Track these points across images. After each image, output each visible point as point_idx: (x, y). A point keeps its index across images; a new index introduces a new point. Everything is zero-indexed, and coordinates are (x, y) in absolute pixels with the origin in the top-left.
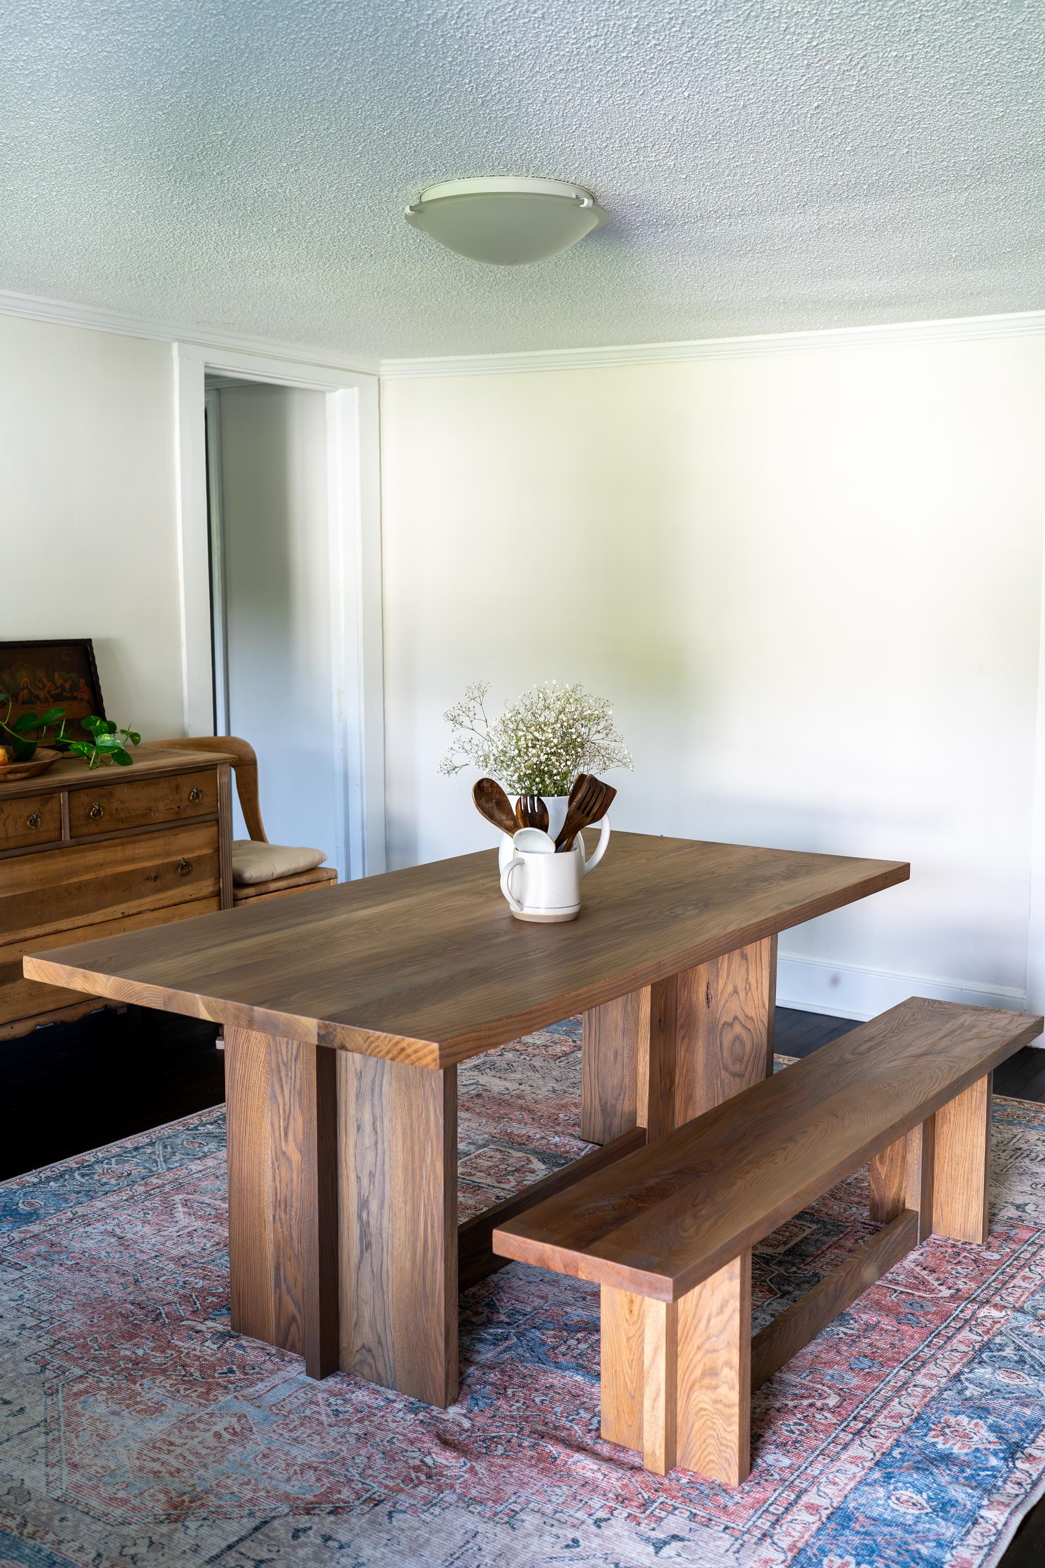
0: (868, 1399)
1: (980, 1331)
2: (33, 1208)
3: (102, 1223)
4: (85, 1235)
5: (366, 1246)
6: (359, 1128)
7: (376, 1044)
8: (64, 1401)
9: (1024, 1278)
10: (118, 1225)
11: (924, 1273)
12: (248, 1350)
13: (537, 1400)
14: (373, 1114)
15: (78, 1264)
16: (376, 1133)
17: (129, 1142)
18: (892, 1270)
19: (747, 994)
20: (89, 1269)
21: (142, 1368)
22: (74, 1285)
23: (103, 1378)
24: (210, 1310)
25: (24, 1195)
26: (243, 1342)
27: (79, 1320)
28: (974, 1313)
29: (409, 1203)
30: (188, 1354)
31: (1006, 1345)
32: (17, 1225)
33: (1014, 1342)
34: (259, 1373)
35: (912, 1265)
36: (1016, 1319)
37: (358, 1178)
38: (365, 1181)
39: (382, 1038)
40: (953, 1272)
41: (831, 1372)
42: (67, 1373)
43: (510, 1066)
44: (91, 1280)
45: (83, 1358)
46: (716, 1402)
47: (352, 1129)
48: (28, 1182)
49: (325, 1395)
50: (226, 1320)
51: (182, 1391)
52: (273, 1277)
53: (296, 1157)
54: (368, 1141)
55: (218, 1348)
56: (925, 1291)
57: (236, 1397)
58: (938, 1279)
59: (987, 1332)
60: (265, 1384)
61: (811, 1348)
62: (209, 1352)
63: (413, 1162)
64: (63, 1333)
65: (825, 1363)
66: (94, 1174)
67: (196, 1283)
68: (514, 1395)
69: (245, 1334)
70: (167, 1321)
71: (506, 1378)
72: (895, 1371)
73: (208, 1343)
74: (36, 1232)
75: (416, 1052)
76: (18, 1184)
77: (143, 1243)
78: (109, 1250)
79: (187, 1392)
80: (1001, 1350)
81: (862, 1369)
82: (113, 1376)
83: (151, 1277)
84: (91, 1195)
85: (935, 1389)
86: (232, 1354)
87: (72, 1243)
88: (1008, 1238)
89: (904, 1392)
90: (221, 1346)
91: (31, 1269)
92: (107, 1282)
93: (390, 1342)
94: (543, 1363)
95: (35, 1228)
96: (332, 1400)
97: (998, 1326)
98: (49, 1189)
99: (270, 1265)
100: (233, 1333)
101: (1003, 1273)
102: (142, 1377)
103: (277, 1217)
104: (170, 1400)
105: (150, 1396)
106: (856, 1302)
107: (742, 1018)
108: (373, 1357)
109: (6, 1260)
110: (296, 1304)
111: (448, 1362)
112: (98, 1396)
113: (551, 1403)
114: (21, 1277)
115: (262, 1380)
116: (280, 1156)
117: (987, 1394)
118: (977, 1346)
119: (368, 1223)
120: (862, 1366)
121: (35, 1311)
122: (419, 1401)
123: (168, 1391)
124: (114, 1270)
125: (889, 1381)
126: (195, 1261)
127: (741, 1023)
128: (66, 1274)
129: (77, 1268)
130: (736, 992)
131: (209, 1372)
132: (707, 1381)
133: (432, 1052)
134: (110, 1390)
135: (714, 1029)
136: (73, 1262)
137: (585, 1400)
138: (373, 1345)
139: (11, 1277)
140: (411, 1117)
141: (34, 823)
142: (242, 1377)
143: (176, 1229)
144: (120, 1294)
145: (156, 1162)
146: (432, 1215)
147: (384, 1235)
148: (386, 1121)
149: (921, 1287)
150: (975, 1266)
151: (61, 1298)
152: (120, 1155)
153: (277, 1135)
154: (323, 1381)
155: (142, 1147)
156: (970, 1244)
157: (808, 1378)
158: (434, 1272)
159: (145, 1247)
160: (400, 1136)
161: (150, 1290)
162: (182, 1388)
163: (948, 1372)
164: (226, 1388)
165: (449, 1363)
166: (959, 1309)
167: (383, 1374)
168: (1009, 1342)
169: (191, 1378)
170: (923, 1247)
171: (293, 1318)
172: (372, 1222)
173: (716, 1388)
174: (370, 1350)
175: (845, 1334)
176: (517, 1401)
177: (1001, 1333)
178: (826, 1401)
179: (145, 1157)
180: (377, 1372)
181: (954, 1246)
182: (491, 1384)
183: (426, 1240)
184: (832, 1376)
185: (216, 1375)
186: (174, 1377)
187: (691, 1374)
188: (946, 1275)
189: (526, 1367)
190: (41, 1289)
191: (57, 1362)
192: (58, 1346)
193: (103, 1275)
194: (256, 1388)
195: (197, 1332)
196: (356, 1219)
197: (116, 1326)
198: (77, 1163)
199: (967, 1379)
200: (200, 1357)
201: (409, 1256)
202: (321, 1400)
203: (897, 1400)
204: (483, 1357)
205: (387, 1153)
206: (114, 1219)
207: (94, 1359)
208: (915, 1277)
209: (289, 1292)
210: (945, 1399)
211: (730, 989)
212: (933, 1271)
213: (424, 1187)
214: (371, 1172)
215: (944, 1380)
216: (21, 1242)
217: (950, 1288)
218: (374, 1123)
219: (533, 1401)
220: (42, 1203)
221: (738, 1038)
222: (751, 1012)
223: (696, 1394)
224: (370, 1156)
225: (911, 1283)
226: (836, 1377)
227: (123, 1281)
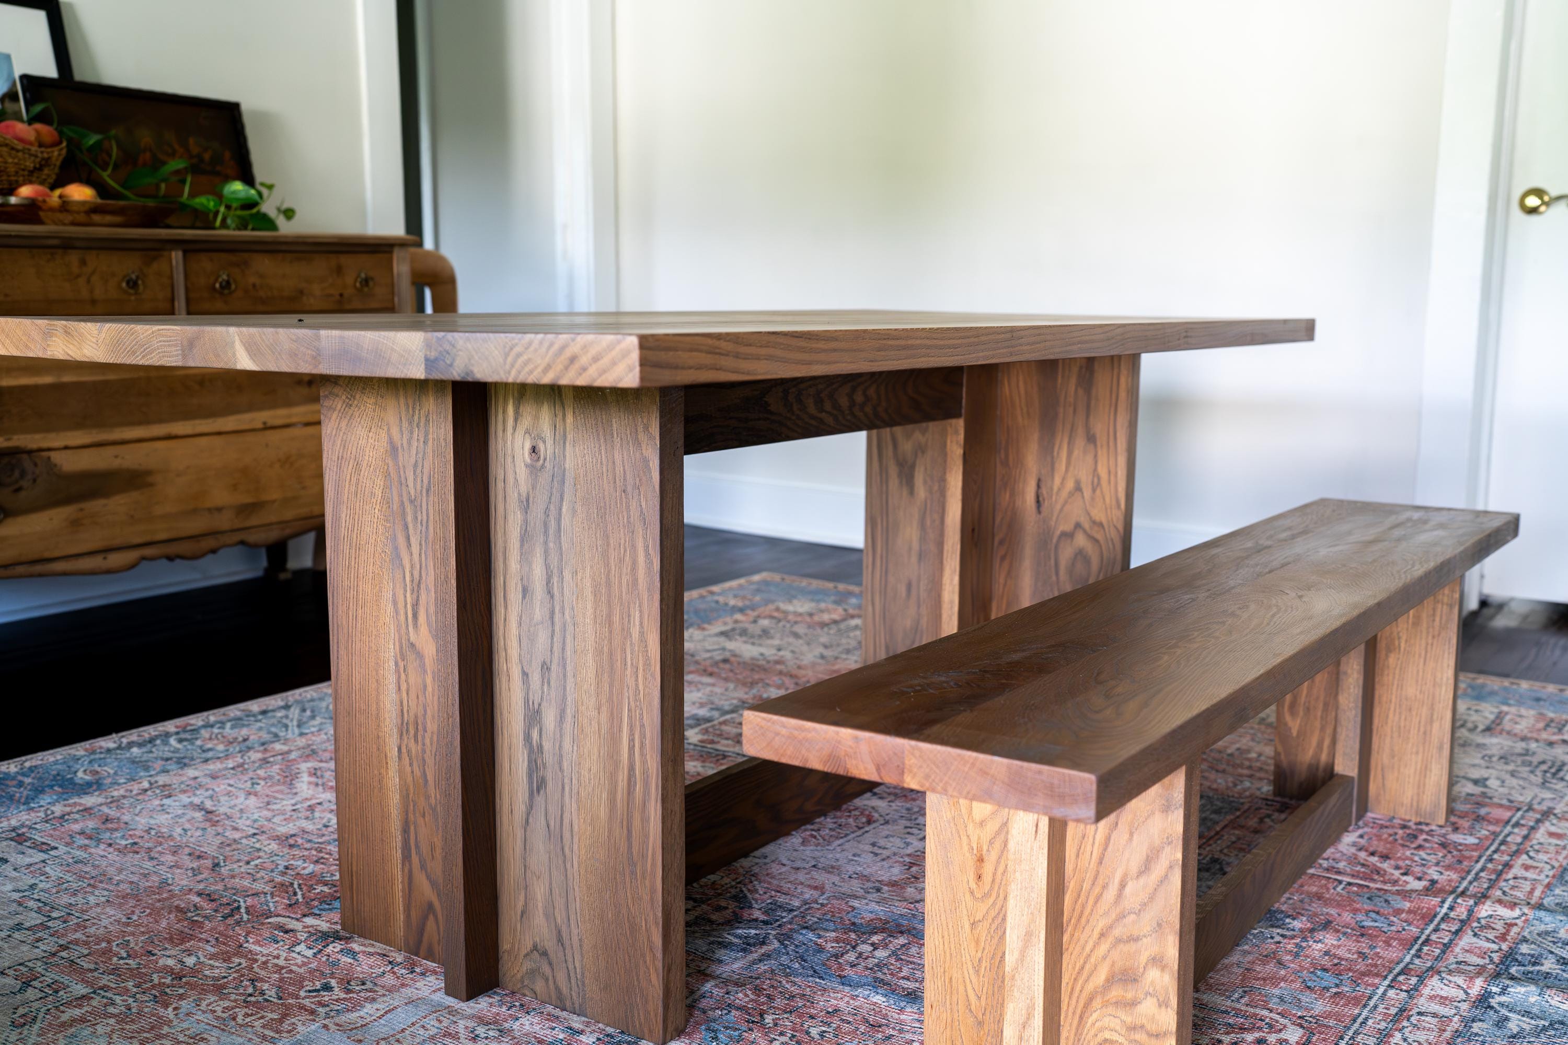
0: (1350, 1033)
1: (1491, 936)
2: (97, 777)
3: (189, 794)
4: (160, 808)
5: (538, 785)
6: (525, 591)
7: (525, 357)
8: (39, 1035)
9: (1527, 868)
10: (211, 797)
11: (1374, 859)
12: (361, 957)
13: (814, 1032)
14: (547, 566)
15: (135, 843)
16: (552, 597)
17: (254, 706)
18: (1325, 855)
19: (1094, 490)
20: (150, 850)
21: (186, 983)
22: (120, 871)
23: (118, 999)
24: (316, 903)
25: (90, 762)
26: (356, 947)
27: (109, 917)
28: (1470, 912)
29: (604, 709)
30: (265, 963)
31: (1541, 955)
32: (64, 797)
33: (1552, 953)
34: (371, 991)
35: (1353, 850)
36: (1540, 920)
37: (525, 674)
38: (535, 678)
39: (535, 345)
40: (1416, 858)
41: (1276, 991)
42: (61, 993)
43: (765, 633)
44: (148, 865)
45: (96, 969)
46: (1133, 1028)
47: (514, 595)
48: (101, 747)
49: (471, 1024)
50: (336, 917)
51: (240, 1019)
52: (399, 845)
53: (429, 648)
54: (539, 612)
55: (315, 955)
56: (1384, 882)
57: (325, 1027)
58: (1397, 868)
59: (1503, 937)
60: (376, 1006)
61: (1235, 958)
62: (300, 960)
63: (610, 641)
64: (78, 935)
65: (1264, 979)
66: (197, 739)
67: (304, 868)
68: (776, 1025)
69: (360, 936)
70: (245, 917)
71: (763, 999)
72: (1380, 991)
73: (301, 948)
74: (89, 804)
75: (596, 359)
76: (86, 750)
77: (240, 818)
78: (187, 826)
79: (248, 1020)
80: (1534, 964)
81: (1327, 989)
82: (134, 996)
83: (239, 861)
84: (183, 763)
85: (1456, 1019)
86: (335, 964)
87: (137, 818)
88: (1479, 819)
89: (1405, 1023)
90: (320, 951)
91: (62, 849)
92: (171, 867)
93: (575, 939)
94: (821, 978)
95: (89, 801)
96: (481, 1031)
97: (1515, 930)
98: (128, 755)
99: (395, 825)
100: (342, 933)
101: (1490, 860)
102: (181, 997)
103: (404, 750)
104: (216, 1032)
105: (185, 1025)
106: (1287, 895)
107: (1087, 526)
108: (550, 964)
109: (30, 839)
110: (433, 884)
111: (668, 969)
112: (99, 1027)
113: (836, 1036)
114: (44, 861)
115: (374, 1000)
116: (408, 649)
117: (1544, 1029)
118: (1496, 957)
119: (540, 747)
120: (1325, 984)
121: (45, 904)
122: (622, 1032)
123: (218, 1018)
124: (187, 851)
125: (1376, 1007)
126: (310, 841)
127: (1085, 531)
128: (113, 856)
129: (134, 848)
130: (1078, 488)
131: (291, 989)
132: (1116, 992)
133: (625, 354)
134: (122, 1019)
135: (1044, 542)
136: (130, 841)
137: (892, 1032)
138: (550, 944)
139: (28, 860)
140: (607, 565)
141: (132, 284)
142: (343, 995)
143: (293, 802)
144: (185, 883)
145: (286, 726)
146: (642, 726)
147: (565, 765)
148: (567, 575)
149: (1376, 877)
150: (1445, 851)
151: (94, 887)
152: (240, 719)
153: (402, 618)
154: (471, 1003)
155: (273, 711)
156: (1427, 824)
157: (1243, 1001)
158: (645, 820)
159: (241, 823)
160: (590, 597)
161: (233, 877)
162: (240, 1012)
163: (1467, 993)
164: (313, 1012)
165: (669, 971)
166: (1446, 905)
167: (565, 991)
168: (1545, 953)
169: (260, 999)
170: (1359, 828)
171: (430, 906)
172: (547, 746)
173: (1133, 1003)
174: (545, 954)
175: (1282, 936)
176: (781, 1034)
177: (1525, 940)
178: (1282, 1035)
179: (274, 721)
180: (557, 989)
181: (1404, 827)
182: (738, 1008)
183: (631, 768)
184: (1281, 999)
185: (302, 994)
186: (233, 997)
187: (1087, 981)
188: (1408, 862)
189: (795, 983)
190: (68, 877)
191: (50, 977)
192: (64, 954)
193: (169, 859)
194: (362, 1013)
195: (286, 932)
196: (521, 743)
197: (164, 924)
198: (177, 727)
199: (1501, 1004)
200: (283, 968)
201: (605, 795)
202: (461, 1030)
203: (1398, 1035)
204: (727, 968)
205: (570, 628)
206: (207, 790)
207: (115, 971)
208: (1363, 865)
209: (423, 867)
210: (1476, 1034)
211: (1070, 485)
212: (1385, 857)
213: (630, 681)
214: (544, 664)
215: (1464, 1006)
216: (62, 817)
217: (1420, 879)
218: (548, 582)
219: (808, 1033)
220: (112, 772)
221: (1080, 554)
222: (1098, 514)
223: (1095, 1016)
224: (542, 637)
225: (1358, 872)
226: (1288, 999)
227: (195, 865)
